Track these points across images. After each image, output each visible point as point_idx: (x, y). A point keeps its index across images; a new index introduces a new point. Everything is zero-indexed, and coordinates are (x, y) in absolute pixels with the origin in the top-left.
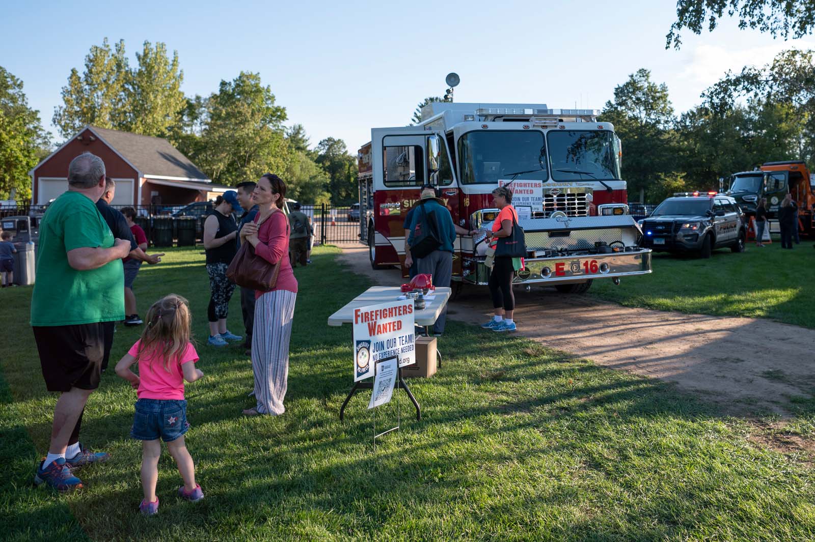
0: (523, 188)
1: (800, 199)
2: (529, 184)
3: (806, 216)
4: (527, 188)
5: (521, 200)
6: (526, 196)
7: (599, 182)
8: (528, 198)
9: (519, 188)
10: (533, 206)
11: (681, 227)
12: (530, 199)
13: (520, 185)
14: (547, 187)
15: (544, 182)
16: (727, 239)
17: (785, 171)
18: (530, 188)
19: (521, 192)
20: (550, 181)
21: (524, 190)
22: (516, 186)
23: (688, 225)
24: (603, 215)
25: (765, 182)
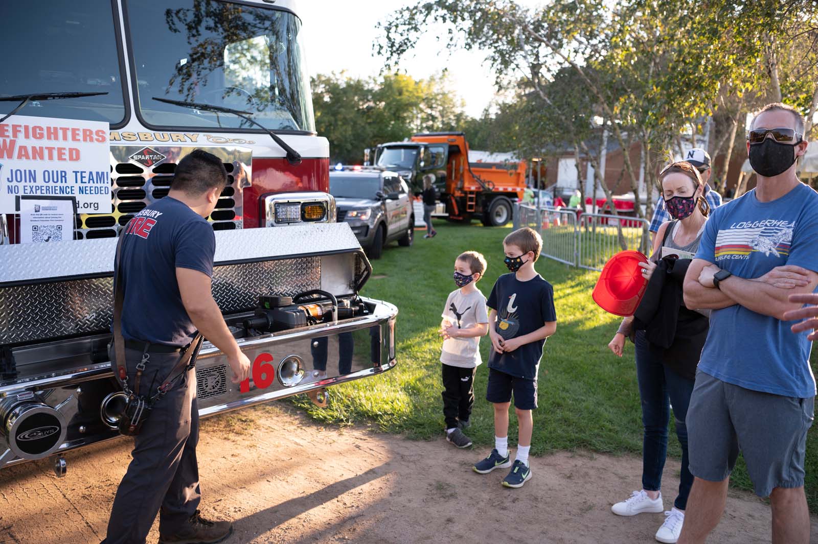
0: (45, 143)
1: (456, 177)
2: (65, 130)
3: (461, 198)
4: (60, 143)
5: (40, 177)
6: (56, 166)
7: (268, 137)
8: (64, 175)
9: (31, 143)
10: (81, 199)
11: (345, 215)
12: (71, 177)
13: (37, 133)
14: (123, 144)
15: (113, 127)
16: (398, 230)
17: (444, 144)
18: (69, 144)
19: (38, 153)
20: (134, 125)
21: (50, 150)
22: (21, 135)
23: (355, 213)
24: (278, 221)
25: (422, 155)
